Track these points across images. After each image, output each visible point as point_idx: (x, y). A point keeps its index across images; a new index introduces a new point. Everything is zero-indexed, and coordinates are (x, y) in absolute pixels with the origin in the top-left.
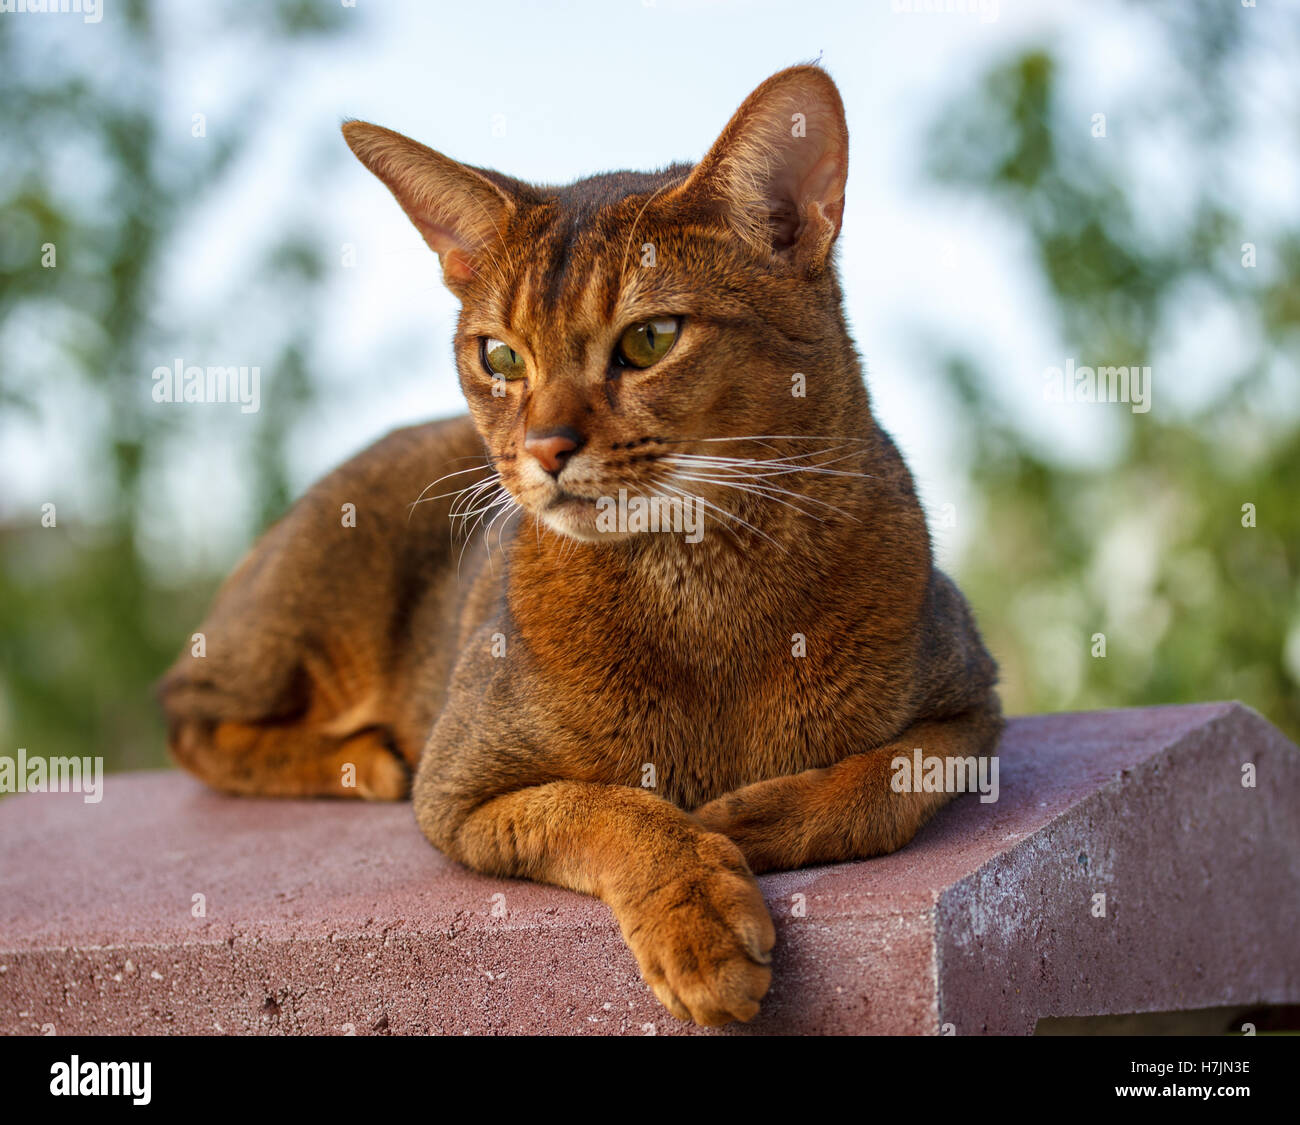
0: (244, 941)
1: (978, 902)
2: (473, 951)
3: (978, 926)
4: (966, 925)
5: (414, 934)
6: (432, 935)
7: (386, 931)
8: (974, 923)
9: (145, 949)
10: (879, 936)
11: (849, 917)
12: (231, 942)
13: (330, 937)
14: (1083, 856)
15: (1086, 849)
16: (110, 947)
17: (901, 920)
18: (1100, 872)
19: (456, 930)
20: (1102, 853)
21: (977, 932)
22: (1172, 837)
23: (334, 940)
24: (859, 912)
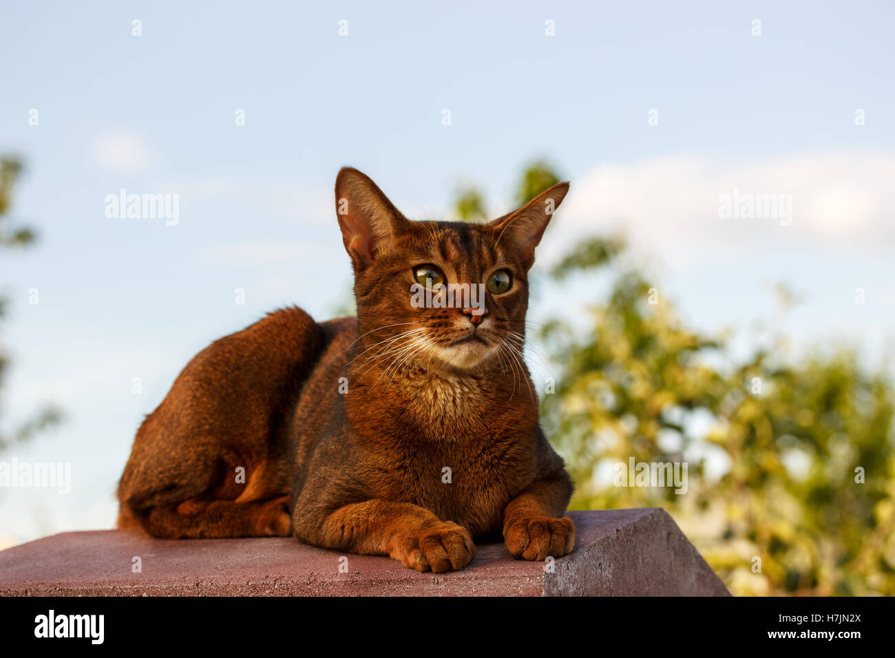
0: (204, 584)
1: (560, 575)
2: (319, 590)
3: (560, 586)
4: (556, 584)
5: (290, 582)
6: (299, 583)
7: (275, 580)
8: (559, 584)
9: (153, 588)
10: (517, 586)
11: (503, 577)
12: (197, 585)
13: (248, 583)
14: (600, 564)
15: (602, 561)
16: (136, 586)
17: (528, 579)
18: (606, 573)
19: (311, 580)
20: (608, 564)
21: (559, 589)
22: (634, 564)
23: (249, 584)
24: (508, 575)
